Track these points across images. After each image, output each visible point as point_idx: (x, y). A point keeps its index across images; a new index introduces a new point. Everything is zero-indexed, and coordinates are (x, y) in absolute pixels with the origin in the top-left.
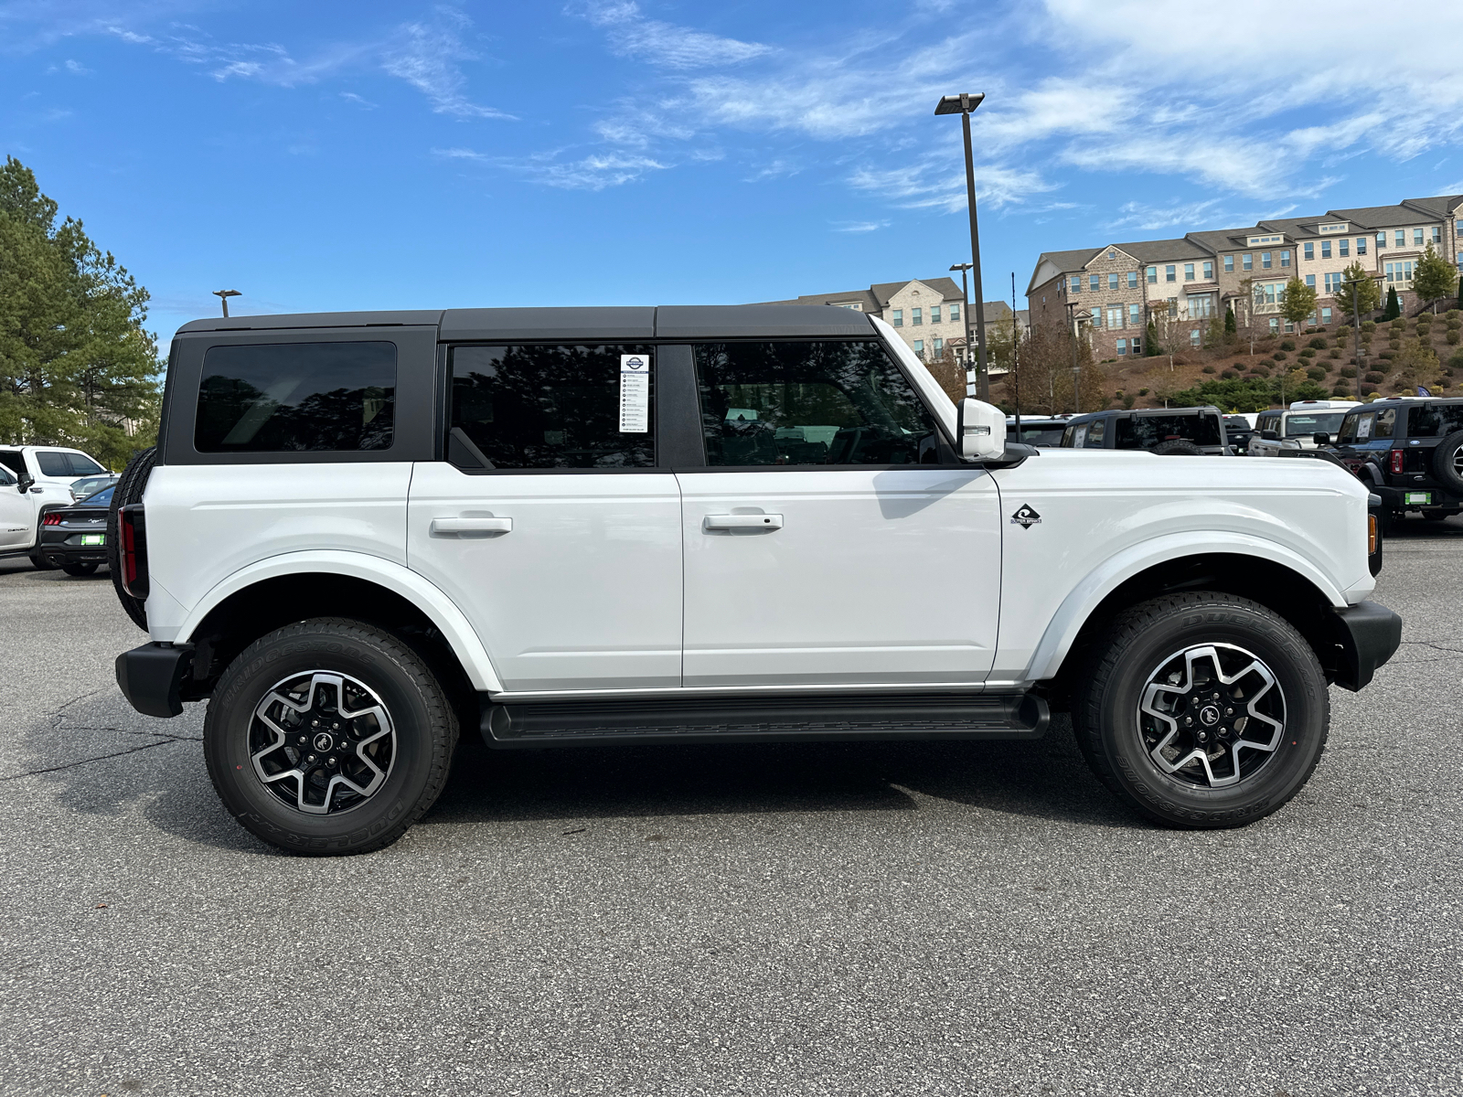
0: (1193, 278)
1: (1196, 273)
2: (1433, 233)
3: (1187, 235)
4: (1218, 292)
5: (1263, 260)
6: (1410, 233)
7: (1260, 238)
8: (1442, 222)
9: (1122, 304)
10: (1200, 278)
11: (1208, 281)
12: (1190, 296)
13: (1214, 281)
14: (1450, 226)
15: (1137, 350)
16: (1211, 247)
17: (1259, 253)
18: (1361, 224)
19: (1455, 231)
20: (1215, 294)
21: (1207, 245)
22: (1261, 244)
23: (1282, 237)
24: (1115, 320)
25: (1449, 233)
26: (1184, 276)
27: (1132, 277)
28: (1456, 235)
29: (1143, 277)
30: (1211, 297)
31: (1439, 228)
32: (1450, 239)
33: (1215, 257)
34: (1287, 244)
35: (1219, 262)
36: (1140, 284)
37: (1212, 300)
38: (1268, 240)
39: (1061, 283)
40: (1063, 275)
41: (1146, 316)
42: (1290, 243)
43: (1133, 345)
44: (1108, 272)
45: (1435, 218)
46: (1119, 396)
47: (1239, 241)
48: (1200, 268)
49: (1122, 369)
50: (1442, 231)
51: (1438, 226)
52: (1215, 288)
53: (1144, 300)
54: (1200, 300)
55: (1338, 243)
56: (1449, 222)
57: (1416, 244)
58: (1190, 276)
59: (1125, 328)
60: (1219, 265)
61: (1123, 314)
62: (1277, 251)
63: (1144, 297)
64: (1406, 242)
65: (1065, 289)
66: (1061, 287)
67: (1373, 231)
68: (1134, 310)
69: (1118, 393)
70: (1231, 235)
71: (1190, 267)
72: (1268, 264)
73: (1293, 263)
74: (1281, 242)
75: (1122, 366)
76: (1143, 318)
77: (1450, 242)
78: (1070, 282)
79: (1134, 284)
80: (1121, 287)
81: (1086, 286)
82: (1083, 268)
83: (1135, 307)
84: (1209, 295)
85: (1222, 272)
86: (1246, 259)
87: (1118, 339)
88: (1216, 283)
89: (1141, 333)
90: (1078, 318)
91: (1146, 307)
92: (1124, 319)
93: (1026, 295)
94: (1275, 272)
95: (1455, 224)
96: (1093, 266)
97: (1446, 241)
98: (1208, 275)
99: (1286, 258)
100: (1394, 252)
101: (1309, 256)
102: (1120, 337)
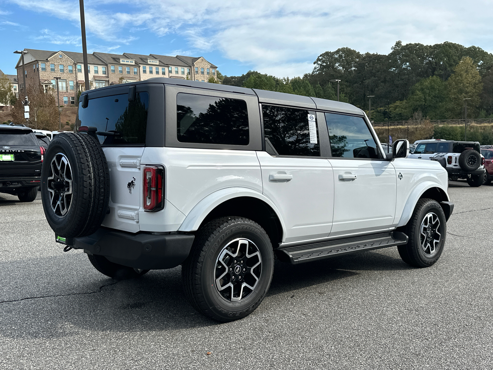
0: (98, 73)
1: (99, 71)
2: (188, 70)
3: (94, 53)
4: (108, 81)
5: (127, 70)
6: (180, 69)
7: (125, 60)
8: (191, 67)
9: (66, 80)
10: (101, 74)
11: (104, 75)
12: (96, 81)
13: (107, 76)
14: (193, 69)
15: (73, 103)
16: (105, 61)
17: (124, 67)
18: (163, 62)
19: (195, 71)
20: (107, 82)
21: (103, 59)
22: (125, 63)
23: (134, 62)
24: (62, 87)
25: (193, 72)
26: (94, 71)
27: (70, 68)
28: (195, 73)
29: (76, 69)
30: (106, 83)
31: (189, 69)
32: (193, 74)
33: (107, 65)
34: (136, 65)
35: (109, 68)
36: (74, 72)
37: (106, 84)
38: (128, 62)
39: (36, 65)
40: (37, 61)
41: (77, 87)
42: (137, 65)
43: (71, 100)
44: (59, 64)
45: (188, 65)
46: (67, 124)
47: (117, 60)
48: (101, 69)
49: (68, 111)
50: (190, 70)
51: (189, 68)
52: (107, 79)
53: (76, 80)
54: (101, 84)
55: (155, 68)
56: (193, 67)
57: (182, 74)
58: (96, 72)
59: (67, 92)
60: (109, 70)
61: (66, 85)
62: (132, 67)
63: (76, 78)
64: (179, 72)
65: (38, 69)
66: (36, 67)
67: (167, 66)
68: (71, 84)
69: (67, 122)
70: (113, 57)
71: (97, 68)
72: (129, 72)
73: (138, 74)
74: (134, 64)
75: (67, 110)
76: (76, 88)
77: (193, 75)
78: (41, 65)
79: (71, 71)
80: (65, 72)
81: (49, 69)
82: (47, 59)
83: (72, 82)
84: (105, 82)
85: (110, 72)
86: (120, 68)
87: (64, 96)
88: (108, 77)
89: (75, 95)
90: (45, 84)
91: (77, 83)
92: (67, 87)
93: (16, 68)
94: (132, 76)
95: (195, 68)
96: (52, 60)
97: (192, 75)
98: (104, 73)
99: (136, 71)
100: (175, 76)
101: (145, 72)
102: (65, 96)
